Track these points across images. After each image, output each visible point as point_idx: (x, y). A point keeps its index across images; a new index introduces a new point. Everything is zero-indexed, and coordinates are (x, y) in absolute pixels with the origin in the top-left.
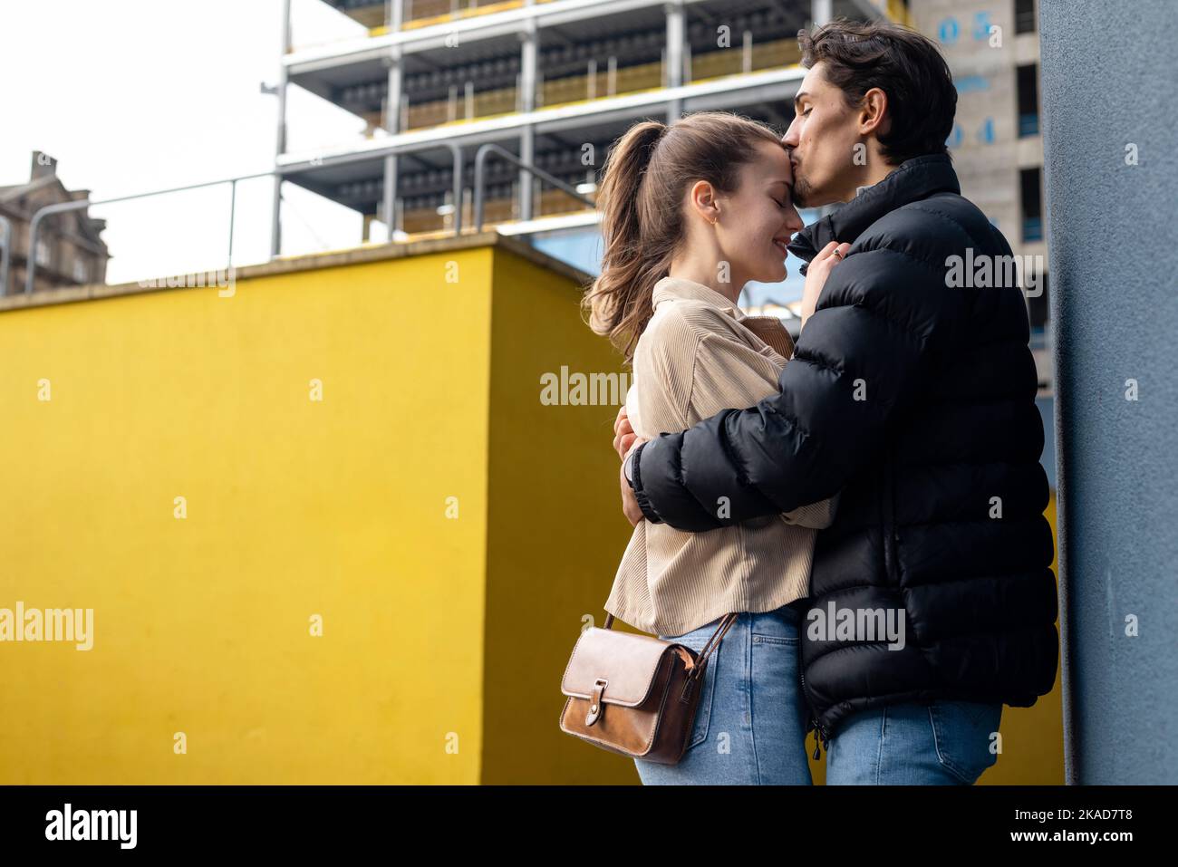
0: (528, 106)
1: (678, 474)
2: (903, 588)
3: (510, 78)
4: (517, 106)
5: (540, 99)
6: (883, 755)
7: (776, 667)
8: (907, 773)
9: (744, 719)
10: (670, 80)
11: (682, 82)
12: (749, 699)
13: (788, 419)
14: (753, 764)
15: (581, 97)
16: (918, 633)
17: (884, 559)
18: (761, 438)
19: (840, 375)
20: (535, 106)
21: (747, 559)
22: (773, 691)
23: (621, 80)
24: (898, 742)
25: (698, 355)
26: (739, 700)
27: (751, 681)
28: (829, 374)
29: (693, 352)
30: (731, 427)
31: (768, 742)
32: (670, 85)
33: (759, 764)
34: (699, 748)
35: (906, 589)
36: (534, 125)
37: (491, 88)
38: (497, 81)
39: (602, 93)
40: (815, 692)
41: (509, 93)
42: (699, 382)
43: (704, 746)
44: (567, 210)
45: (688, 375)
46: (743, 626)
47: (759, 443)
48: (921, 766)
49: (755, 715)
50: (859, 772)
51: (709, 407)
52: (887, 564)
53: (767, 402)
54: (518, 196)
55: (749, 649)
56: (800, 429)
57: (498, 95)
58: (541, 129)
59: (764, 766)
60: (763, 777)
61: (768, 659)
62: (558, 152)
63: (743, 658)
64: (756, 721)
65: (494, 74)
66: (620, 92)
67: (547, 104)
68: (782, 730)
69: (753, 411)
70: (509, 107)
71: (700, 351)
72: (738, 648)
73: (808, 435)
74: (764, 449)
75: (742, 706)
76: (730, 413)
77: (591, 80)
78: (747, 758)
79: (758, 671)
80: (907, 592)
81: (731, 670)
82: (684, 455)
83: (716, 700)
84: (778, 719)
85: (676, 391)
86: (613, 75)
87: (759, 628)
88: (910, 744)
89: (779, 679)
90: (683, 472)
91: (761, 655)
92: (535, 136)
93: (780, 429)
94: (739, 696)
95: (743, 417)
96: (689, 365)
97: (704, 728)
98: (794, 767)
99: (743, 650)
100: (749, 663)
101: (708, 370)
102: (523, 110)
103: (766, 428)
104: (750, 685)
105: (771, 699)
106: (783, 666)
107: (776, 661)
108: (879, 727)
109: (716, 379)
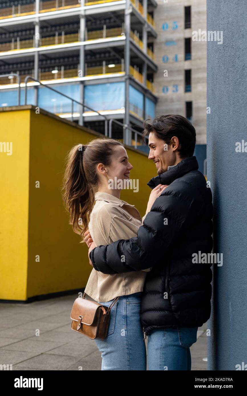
0: (37, 45)
1: (106, 260)
2: (170, 295)
3: (31, 36)
4: (33, 45)
5: (41, 43)
6: (164, 343)
7: (134, 311)
8: (170, 348)
9: (124, 327)
10: (81, 39)
11: (85, 40)
12: (126, 321)
13: (139, 246)
14: (127, 341)
15: (54, 44)
16: (173, 309)
17: (165, 285)
18: (130, 252)
19: (155, 235)
20: (39, 46)
21: (124, 280)
22: (133, 319)
23: (66, 38)
24: (168, 339)
25: (112, 223)
26: (123, 321)
27: (126, 316)
28: (152, 234)
29: (110, 221)
30: (121, 247)
31: (131, 334)
32: (81, 41)
33: (129, 340)
34: (111, 335)
35: (171, 295)
36: (39, 51)
37: (25, 39)
38: (27, 37)
39: (60, 43)
40: (144, 322)
41: (31, 41)
42: (112, 231)
43: (113, 335)
44: (49, 79)
45: (109, 228)
46: (124, 299)
47: (129, 254)
48: (174, 345)
49: (128, 326)
50: (157, 347)
51: (115, 239)
52: (166, 287)
53: (133, 240)
54: (34, 73)
55: (126, 306)
56: (142, 250)
57: (27, 41)
58: (41, 53)
59: (130, 341)
60: (130, 344)
61: (131, 309)
62: (46, 60)
63: (124, 309)
64: (128, 328)
65: (26, 35)
66: (65, 42)
67: (42, 45)
68: (136, 330)
69: (128, 241)
70: (31, 46)
71: (112, 221)
72: (122, 306)
73: (144, 252)
74: (131, 255)
75: (124, 323)
76: (121, 241)
77: (57, 38)
78: (125, 339)
79: (128, 312)
80: (171, 296)
81: (120, 312)
82: (107, 254)
83: (116, 321)
84: (134, 326)
85: (105, 233)
86: (63, 37)
87: (129, 300)
88: (172, 339)
89: (134, 314)
90: (107, 260)
91: (129, 308)
92: (39, 55)
93: (136, 249)
94: (122, 320)
95: (125, 243)
96: (109, 225)
97: (113, 330)
98: (139, 340)
99: (124, 307)
100: (126, 310)
101: (115, 227)
102: (35, 47)
103: (131, 249)
104: (126, 317)
105: (132, 321)
106: (136, 311)
107: (134, 309)
108: (163, 334)
109: (117, 230)
